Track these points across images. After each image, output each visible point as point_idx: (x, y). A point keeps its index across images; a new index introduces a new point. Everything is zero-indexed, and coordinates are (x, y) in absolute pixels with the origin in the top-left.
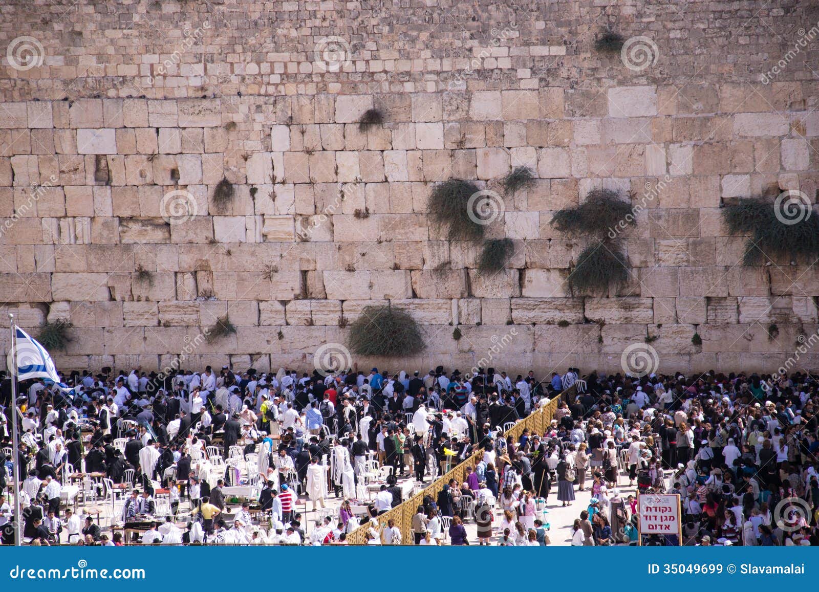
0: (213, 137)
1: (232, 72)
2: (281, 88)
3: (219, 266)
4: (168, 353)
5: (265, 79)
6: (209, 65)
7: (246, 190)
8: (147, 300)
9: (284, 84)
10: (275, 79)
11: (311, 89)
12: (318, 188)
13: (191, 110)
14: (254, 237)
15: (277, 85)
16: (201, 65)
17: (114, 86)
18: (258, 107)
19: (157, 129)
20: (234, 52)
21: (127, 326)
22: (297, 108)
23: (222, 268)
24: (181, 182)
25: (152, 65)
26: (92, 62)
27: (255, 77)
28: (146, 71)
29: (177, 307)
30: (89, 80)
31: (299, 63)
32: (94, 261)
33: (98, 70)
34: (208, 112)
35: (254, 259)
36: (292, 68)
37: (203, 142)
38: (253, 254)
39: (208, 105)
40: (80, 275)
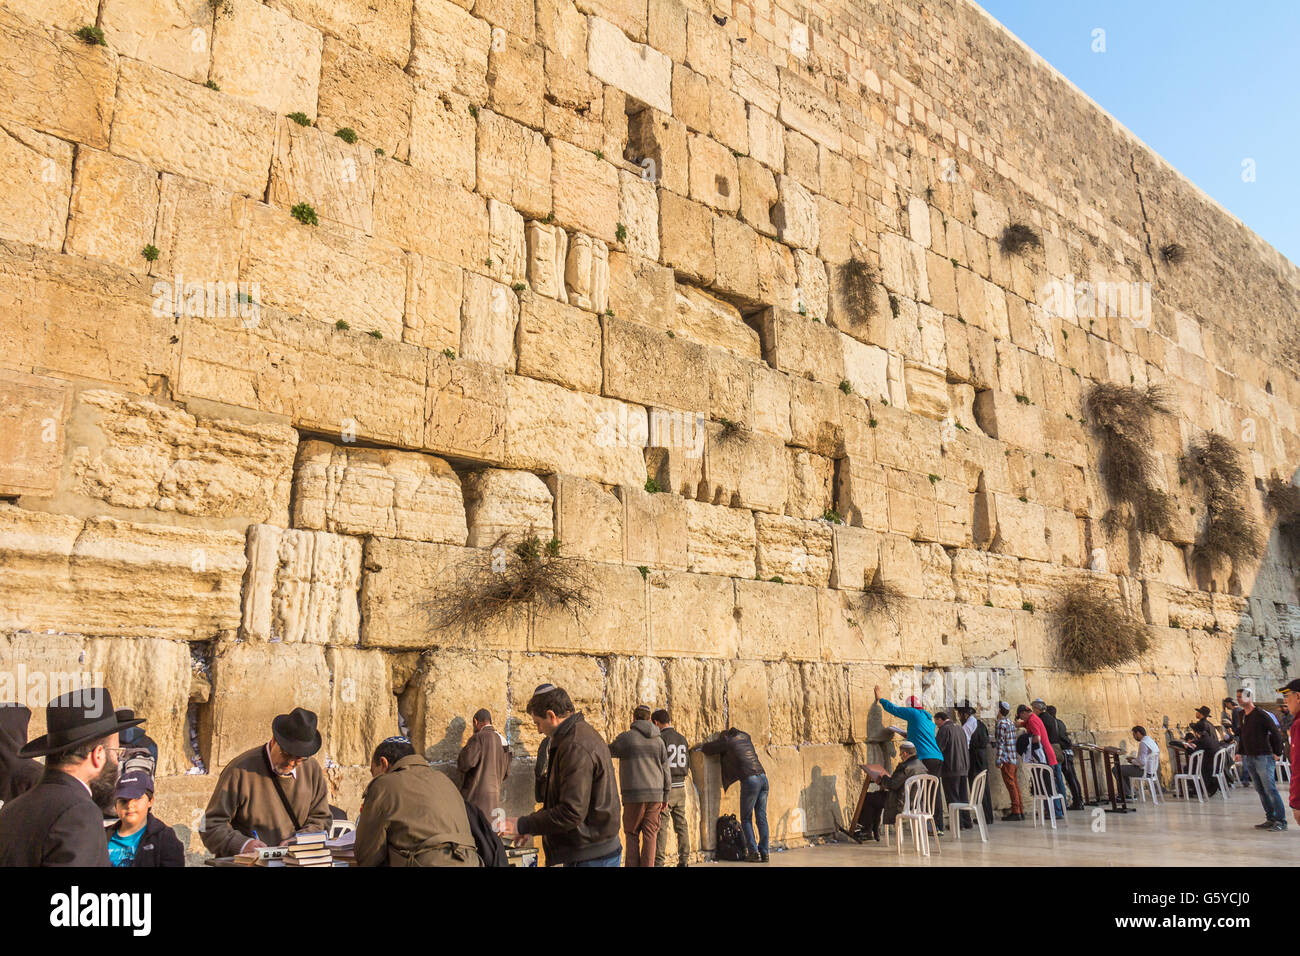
0: (833, 169)
1: (848, 69)
2: (910, 134)
3: (860, 447)
4: (785, 655)
5: (891, 109)
6: (816, 36)
7: (884, 297)
8: (735, 503)
9: (914, 132)
10: (902, 116)
12: (971, 333)
13: (800, 99)
15: (905, 128)
18: (889, 149)
19: (747, 104)
20: (848, 35)
21: (697, 570)
22: (933, 181)
23: (863, 454)
24: (787, 236)
27: (878, 96)
29: (794, 531)
31: (926, 110)
32: (621, 366)
34: (824, 117)
35: (906, 444)
36: (920, 115)
37: (818, 170)
38: (905, 432)
39: (823, 104)
40: (579, 398)
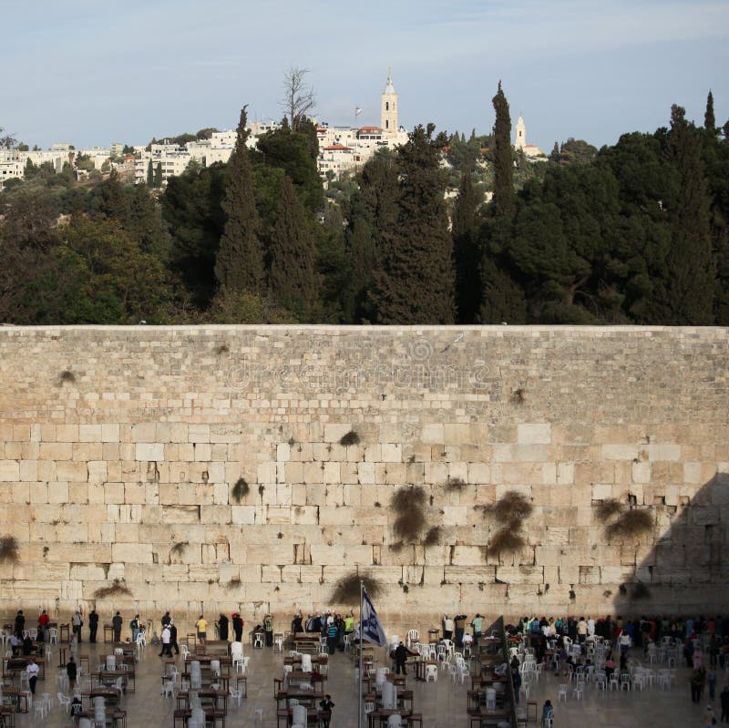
0: (235, 450)
1: (250, 406)
2: (286, 418)
3: (234, 541)
4: (195, 601)
5: (274, 411)
6: (234, 401)
7: (257, 487)
8: (181, 563)
9: (288, 415)
10: (282, 411)
11: (307, 419)
12: (309, 487)
13: (220, 432)
14: (261, 519)
15: (282, 416)
16: (228, 401)
17: (165, 414)
18: (269, 430)
19: (194, 444)
20: (252, 392)
21: (166, 581)
22: (296, 432)
23: (237, 542)
24: (209, 481)
25: (193, 401)
26: (150, 397)
27: (267, 409)
28: (188, 404)
29: (202, 568)
30: (147, 410)
31: (299, 401)
32: (144, 536)
33: (153, 402)
34: (231, 433)
35: (260, 536)
36: (294, 404)
37: (227, 453)
38: (260, 532)
39: (232, 428)
40: (133, 545)
